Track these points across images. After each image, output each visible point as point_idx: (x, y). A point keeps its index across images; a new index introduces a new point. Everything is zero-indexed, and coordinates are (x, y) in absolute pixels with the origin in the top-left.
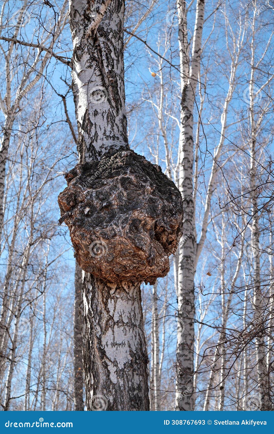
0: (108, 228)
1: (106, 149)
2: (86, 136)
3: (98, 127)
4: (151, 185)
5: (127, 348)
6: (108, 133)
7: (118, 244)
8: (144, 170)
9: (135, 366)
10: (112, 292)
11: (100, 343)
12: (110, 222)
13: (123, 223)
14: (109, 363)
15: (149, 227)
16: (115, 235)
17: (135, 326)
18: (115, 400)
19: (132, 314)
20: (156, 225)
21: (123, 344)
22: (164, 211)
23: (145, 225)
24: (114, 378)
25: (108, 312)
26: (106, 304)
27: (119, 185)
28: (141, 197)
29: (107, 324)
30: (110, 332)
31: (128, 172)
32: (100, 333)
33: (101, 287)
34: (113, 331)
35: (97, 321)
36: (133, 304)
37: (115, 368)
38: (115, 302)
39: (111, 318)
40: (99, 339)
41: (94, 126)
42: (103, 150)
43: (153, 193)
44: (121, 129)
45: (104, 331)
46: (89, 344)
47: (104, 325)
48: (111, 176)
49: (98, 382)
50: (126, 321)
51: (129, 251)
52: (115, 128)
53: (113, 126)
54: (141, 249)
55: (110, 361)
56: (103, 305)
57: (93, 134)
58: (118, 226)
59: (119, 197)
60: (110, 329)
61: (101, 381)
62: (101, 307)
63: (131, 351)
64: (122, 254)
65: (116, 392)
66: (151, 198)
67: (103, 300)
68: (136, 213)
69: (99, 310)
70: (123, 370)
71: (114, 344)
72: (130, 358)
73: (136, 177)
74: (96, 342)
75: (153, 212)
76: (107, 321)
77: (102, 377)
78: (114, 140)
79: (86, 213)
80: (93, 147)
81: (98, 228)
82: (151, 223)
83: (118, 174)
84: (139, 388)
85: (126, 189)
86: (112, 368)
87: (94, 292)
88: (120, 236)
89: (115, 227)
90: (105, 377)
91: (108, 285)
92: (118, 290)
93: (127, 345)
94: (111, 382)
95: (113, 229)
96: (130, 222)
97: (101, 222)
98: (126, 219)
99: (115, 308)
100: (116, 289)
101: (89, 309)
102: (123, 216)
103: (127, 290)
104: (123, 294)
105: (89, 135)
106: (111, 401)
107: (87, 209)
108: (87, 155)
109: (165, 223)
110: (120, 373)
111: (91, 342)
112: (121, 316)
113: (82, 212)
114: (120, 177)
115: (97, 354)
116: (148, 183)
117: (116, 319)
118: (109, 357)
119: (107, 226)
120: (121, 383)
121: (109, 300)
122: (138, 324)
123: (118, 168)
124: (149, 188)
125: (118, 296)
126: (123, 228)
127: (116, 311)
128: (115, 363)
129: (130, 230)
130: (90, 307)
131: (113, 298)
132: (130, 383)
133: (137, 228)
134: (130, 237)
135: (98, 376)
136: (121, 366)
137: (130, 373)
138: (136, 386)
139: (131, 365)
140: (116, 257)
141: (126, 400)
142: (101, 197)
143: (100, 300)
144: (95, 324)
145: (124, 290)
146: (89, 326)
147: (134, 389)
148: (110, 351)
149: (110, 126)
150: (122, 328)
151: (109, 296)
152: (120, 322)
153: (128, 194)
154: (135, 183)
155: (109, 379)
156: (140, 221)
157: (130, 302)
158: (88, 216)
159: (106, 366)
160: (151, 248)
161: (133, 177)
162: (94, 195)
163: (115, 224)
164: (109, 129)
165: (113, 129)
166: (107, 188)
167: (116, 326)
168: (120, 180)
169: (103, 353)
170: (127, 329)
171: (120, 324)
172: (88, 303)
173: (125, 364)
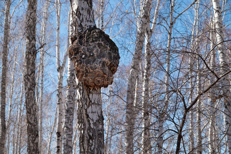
0: (93, 65)
1: (87, 27)
2: (78, 20)
3: (83, 16)
4: (110, 47)
5: (97, 114)
6: (88, 19)
7: (97, 72)
8: (106, 39)
9: (100, 121)
10: (91, 90)
11: (86, 111)
12: (94, 62)
13: (99, 63)
14: (90, 120)
15: (108, 65)
16: (96, 68)
17: (99, 105)
18: (93, 135)
19: (98, 99)
20: (111, 63)
21: (95, 112)
22: (114, 58)
23: (107, 64)
24: (92, 126)
25: (90, 99)
26: (89, 95)
27: (97, 46)
28: (105, 52)
29: (89, 104)
30: (90, 107)
31: (100, 40)
32: (86, 108)
33: (86, 88)
34: (92, 107)
35: (85, 102)
36: (99, 96)
37: (92, 122)
38: (92, 95)
39: (91, 101)
40: (86, 110)
41: (82, 15)
42: (86, 27)
43: (110, 50)
44: (92, 17)
45: (88, 107)
46: (81, 111)
47: (88, 104)
48: (93, 41)
49: (86, 127)
50: (96, 103)
51: (101, 75)
52: (91, 16)
53: (90, 16)
54: (106, 74)
55: (91, 119)
56: (87, 96)
57: (81, 19)
58: (97, 64)
59: (97, 51)
60: (90, 106)
61: (87, 127)
62: (86, 97)
63: (98, 115)
64: (98, 76)
65: (93, 131)
66: (109, 52)
67: (87, 94)
68: (104, 59)
69: (85, 98)
70: (95, 123)
71: (92, 112)
72: (98, 118)
73: (104, 43)
74: (84, 111)
75: (110, 58)
76: (89, 103)
77: (87, 126)
78: (90, 22)
79: (83, 57)
80: (82, 25)
81: (88, 65)
82: (109, 63)
83: (96, 41)
84: (101, 130)
85: (100, 48)
86: (91, 122)
87: (83, 90)
88: (98, 69)
89: (96, 65)
90: (88, 126)
91: (90, 87)
92: (93, 90)
93: (97, 112)
94: (91, 127)
95: (95, 66)
96: (102, 63)
97: (90, 62)
98: (101, 62)
99: (92, 97)
100: (93, 89)
101: (81, 97)
102: (99, 60)
103: (97, 90)
104: (95, 92)
105: (80, 19)
106: (91, 135)
107: (83, 56)
108: (79, 28)
109: (114, 63)
110: (95, 124)
111: (82, 111)
112: (94, 101)
113: (81, 57)
114: (97, 42)
115: (85, 116)
116: (108, 46)
117: (93, 102)
118: (90, 117)
119: (93, 64)
120: (95, 128)
121: (90, 94)
122: (100, 104)
123: (96, 38)
124: (109, 48)
125: (93, 92)
126: (99, 65)
127: (93, 99)
128: (93, 120)
129: (102, 66)
130: (81, 96)
131: (91, 93)
132: (98, 128)
133: (104, 66)
134: (102, 69)
135: (85, 125)
136: (95, 121)
137: (98, 124)
138: (100, 129)
139: (98, 121)
140: (96, 77)
141: (97, 134)
142: (90, 51)
143: (86, 94)
144: (84, 104)
145: (96, 90)
146: (81, 104)
147: (99, 131)
148: (90, 115)
149: (88, 15)
150: (95, 106)
151: (90, 92)
152: (94, 103)
153: (101, 50)
154: (103, 45)
155: (90, 126)
156: (106, 62)
157: (98, 95)
158: (84, 58)
159: (89, 121)
160: (109, 74)
161: (102, 43)
162: (86, 49)
163: (96, 63)
164: (88, 17)
165: (90, 17)
166: (92, 47)
167: (93, 105)
168: (97, 44)
169: (88, 116)
170: (97, 106)
171: (94, 104)
172: (80, 95)
173: (96, 121)
